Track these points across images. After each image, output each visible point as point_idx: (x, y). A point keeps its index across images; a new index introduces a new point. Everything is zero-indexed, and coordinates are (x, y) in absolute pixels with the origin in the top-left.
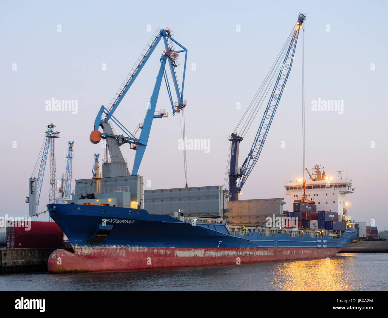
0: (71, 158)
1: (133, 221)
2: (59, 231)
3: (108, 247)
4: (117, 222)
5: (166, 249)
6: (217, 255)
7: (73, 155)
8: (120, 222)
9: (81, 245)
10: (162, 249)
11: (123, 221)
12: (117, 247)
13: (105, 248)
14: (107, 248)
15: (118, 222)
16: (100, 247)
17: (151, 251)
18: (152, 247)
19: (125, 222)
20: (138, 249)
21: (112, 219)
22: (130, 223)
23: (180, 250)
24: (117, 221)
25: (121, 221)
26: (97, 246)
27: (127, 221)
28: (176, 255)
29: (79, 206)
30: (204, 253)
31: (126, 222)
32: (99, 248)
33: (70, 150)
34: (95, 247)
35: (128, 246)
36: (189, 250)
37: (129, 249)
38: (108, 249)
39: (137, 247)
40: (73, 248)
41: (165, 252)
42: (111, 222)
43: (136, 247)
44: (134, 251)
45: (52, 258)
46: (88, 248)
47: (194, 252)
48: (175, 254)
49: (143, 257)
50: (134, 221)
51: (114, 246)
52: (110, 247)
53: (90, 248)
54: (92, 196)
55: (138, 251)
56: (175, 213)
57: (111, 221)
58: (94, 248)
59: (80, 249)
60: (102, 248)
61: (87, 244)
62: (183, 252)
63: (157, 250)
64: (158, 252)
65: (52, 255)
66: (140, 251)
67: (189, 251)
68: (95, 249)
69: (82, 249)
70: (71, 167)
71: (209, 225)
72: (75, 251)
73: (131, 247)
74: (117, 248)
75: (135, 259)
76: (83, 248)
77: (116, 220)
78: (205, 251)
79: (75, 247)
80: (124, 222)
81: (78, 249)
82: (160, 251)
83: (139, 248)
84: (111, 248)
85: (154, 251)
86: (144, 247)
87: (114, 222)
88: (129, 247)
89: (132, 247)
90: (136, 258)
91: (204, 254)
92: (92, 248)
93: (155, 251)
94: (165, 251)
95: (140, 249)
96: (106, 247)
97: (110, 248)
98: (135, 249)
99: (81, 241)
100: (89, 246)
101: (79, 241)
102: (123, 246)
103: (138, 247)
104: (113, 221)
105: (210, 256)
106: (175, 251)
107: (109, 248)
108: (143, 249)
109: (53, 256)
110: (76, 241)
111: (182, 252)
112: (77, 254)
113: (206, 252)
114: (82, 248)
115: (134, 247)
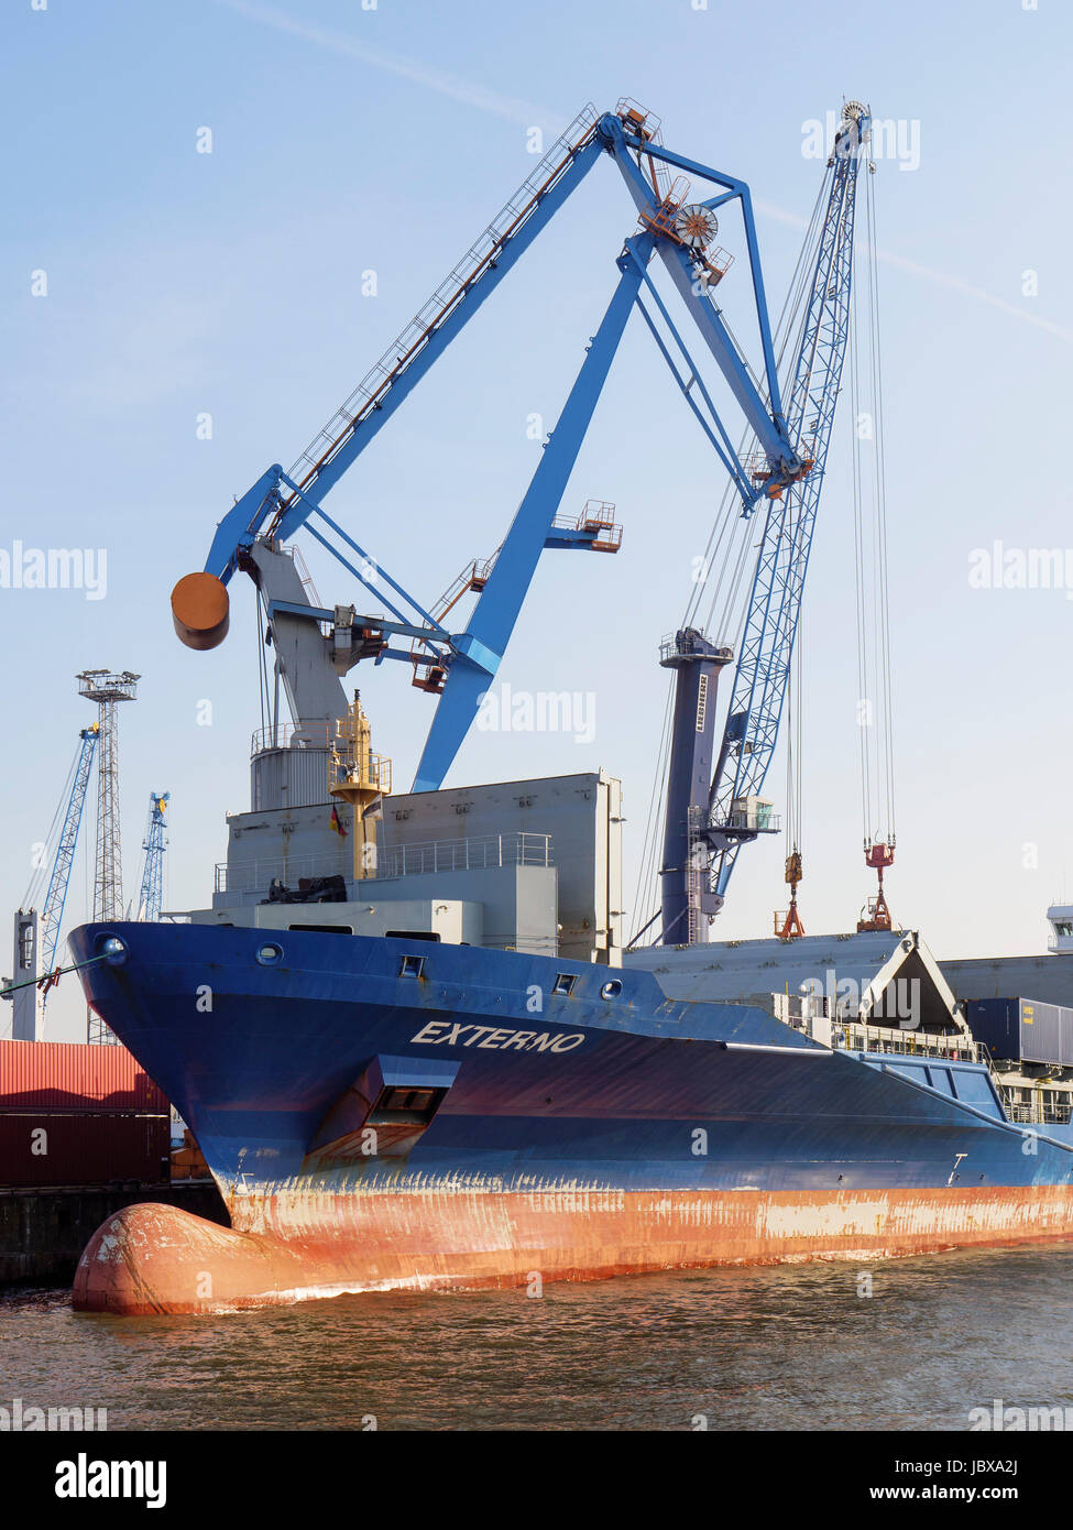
0: (159, 848)
1: (578, 1039)
2: (149, 1096)
3: (420, 1186)
4: (484, 1045)
5: (714, 1197)
6: (939, 1223)
7: (164, 841)
8: (502, 1043)
9: (271, 1181)
10: (696, 1197)
11: (519, 1040)
12: (464, 1185)
13: (404, 1192)
14: (416, 1192)
15: (492, 1042)
16: (377, 1186)
17: (643, 1206)
18: (647, 1186)
19: (530, 1042)
20: (577, 1200)
21: (457, 1026)
22: (556, 1049)
23: (782, 1203)
24: (487, 1034)
25: (510, 1036)
26: (358, 1183)
27: (545, 1036)
28: (764, 1230)
29: (268, 938)
30: (886, 1213)
31: (537, 1042)
32: (372, 1193)
33: (155, 823)
34: (347, 1190)
35: (526, 1181)
36: (820, 1203)
37: (531, 1197)
38: (420, 1196)
39: (570, 1187)
40: (226, 1195)
41: (709, 1214)
42: (453, 1042)
43: (566, 1188)
44: (553, 1209)
45: (102, 1258)
46: (307, 1193)
47: (844, 1208)
48: (759, 1222)
49: (604, 1244)
50: (582, 1037)
51: (450, 1180)
52: (427, 1185)
53: (320, 1193)
54: (334, 889)
55: (574, 1206)
56: (777, 997)
57: (452, 1038)
58: (342, 1193)
59: (263, 1200)
60: (386, 1192)
61: (301, 1171)
62: (794, 1209)
63: (669, 1204)
64: (675, 1215)
65: (102, 1240)
66: (587, 1208)
67: (823, 1208)
68: (346, 1199)
69: (274, 1200)
70: (158, 882)
71: (931, 1071)
72: (236, 1210)
73: (539, 1189)
74: (467, 1191)
75: (562, 1256)
76: (281, 1195)
77: (483, 1030)
78: (893, 1204)
79: (234, 1192)
80: (522, 1042)
81: (252, 1199)
82: (684, 1208)
83: (580, 1190)
84: (437, 1191)
85: (657, 1208)
86: (607, 1189)
87: (467, 1044)
88: (529, 1186)
89: (547, 1189)
90: (565, 1252)
91: (889, 1220)
92: (331, 1193)
93: (664, 1207)
94: (708, 1208)
95: (587, 1196)
96: (406, 1187)
97: (429, 1191)
98: (559, 1197)
99: (270, 1152)
100: (312, 1186)
101: (258, 1153)
102: (497, 1181)
103: (578, 1185)
104: (463, 1037)
105: (913, 1231)
106: (760, 1207)
107: (423, 1192)
108: (604, 1200)
109: (103, 1249)
110: (242, 1153)
111: (789, 1209)
112: (247, 1232)
113: (898, 1211)
114: (277, 1193)
115: (557, 1186)
